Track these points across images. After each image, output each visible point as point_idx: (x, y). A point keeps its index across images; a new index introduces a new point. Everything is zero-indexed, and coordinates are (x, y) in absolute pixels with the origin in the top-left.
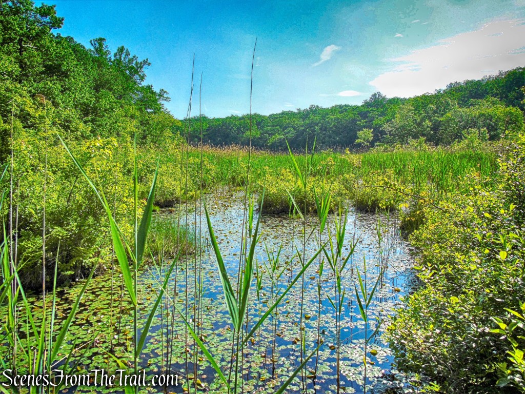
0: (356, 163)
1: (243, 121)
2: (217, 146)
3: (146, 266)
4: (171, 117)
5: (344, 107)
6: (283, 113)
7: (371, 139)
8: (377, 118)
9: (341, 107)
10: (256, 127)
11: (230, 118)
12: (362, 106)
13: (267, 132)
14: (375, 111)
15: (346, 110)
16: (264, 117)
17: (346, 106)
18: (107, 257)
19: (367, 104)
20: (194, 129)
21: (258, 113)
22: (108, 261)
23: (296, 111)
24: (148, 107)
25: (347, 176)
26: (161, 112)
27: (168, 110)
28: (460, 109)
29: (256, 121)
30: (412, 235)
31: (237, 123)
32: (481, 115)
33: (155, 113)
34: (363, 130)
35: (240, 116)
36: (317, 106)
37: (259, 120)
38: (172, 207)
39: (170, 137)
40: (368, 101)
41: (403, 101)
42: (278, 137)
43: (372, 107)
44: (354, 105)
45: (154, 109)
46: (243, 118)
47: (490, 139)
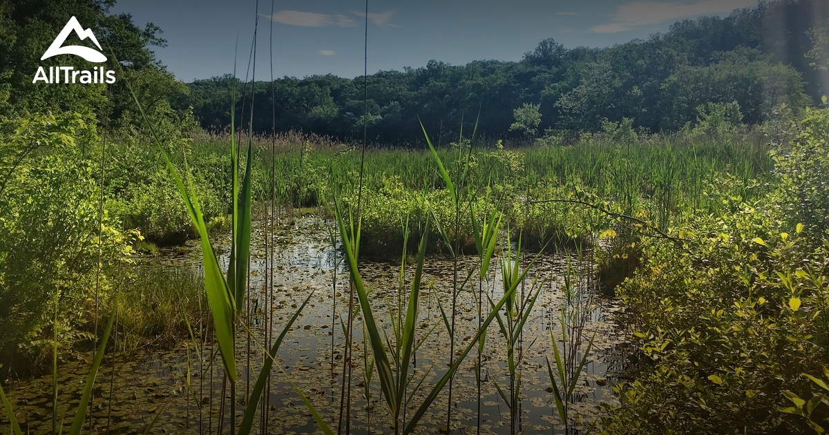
0: (515, 165)
1: (306, 87)
2: (260, 133)
3: (143, 352)
4: (170, 77)
5: (490, 66)
6: (380, 75)
7: (537, 122)
8: (549, 85)
9: (484, 64)
10: (331, 99)
11: (282, 82)
12: (521, 63)
13: (350, 109)
14: (545, 72)
15: (492, 71)
16: (345, 80)
17: (492, 62)
18: (66, 338)
19: (531, 60)
20: (213, 101)
21: (334, 74)
22: (67, 345)
23: (403, 71)
24: (124, 55)
25: (500, 188)
26: (148, 67)
27: (163, 64)
28: (692, 69)
29: (331, 89)
30: (621, 285)
31: (296, 91)
32: (730, 79)
33: (136, 68)
34: (522, 107)
35: (301, 78)
36: (441, 63)
37: (336, 86)
38: (182, 244)
39: (167, 114)
40: (532, 54)
41: (594, 55)
42: (372, 118)
43: (539, 65)
44: (507, 61)
45: (136, 61)
46: (306, 83)
47: (744, 121)
